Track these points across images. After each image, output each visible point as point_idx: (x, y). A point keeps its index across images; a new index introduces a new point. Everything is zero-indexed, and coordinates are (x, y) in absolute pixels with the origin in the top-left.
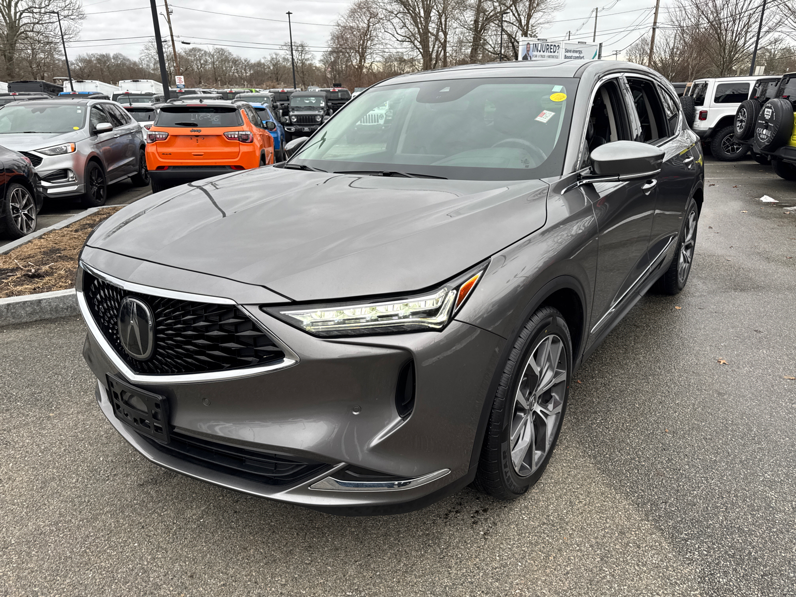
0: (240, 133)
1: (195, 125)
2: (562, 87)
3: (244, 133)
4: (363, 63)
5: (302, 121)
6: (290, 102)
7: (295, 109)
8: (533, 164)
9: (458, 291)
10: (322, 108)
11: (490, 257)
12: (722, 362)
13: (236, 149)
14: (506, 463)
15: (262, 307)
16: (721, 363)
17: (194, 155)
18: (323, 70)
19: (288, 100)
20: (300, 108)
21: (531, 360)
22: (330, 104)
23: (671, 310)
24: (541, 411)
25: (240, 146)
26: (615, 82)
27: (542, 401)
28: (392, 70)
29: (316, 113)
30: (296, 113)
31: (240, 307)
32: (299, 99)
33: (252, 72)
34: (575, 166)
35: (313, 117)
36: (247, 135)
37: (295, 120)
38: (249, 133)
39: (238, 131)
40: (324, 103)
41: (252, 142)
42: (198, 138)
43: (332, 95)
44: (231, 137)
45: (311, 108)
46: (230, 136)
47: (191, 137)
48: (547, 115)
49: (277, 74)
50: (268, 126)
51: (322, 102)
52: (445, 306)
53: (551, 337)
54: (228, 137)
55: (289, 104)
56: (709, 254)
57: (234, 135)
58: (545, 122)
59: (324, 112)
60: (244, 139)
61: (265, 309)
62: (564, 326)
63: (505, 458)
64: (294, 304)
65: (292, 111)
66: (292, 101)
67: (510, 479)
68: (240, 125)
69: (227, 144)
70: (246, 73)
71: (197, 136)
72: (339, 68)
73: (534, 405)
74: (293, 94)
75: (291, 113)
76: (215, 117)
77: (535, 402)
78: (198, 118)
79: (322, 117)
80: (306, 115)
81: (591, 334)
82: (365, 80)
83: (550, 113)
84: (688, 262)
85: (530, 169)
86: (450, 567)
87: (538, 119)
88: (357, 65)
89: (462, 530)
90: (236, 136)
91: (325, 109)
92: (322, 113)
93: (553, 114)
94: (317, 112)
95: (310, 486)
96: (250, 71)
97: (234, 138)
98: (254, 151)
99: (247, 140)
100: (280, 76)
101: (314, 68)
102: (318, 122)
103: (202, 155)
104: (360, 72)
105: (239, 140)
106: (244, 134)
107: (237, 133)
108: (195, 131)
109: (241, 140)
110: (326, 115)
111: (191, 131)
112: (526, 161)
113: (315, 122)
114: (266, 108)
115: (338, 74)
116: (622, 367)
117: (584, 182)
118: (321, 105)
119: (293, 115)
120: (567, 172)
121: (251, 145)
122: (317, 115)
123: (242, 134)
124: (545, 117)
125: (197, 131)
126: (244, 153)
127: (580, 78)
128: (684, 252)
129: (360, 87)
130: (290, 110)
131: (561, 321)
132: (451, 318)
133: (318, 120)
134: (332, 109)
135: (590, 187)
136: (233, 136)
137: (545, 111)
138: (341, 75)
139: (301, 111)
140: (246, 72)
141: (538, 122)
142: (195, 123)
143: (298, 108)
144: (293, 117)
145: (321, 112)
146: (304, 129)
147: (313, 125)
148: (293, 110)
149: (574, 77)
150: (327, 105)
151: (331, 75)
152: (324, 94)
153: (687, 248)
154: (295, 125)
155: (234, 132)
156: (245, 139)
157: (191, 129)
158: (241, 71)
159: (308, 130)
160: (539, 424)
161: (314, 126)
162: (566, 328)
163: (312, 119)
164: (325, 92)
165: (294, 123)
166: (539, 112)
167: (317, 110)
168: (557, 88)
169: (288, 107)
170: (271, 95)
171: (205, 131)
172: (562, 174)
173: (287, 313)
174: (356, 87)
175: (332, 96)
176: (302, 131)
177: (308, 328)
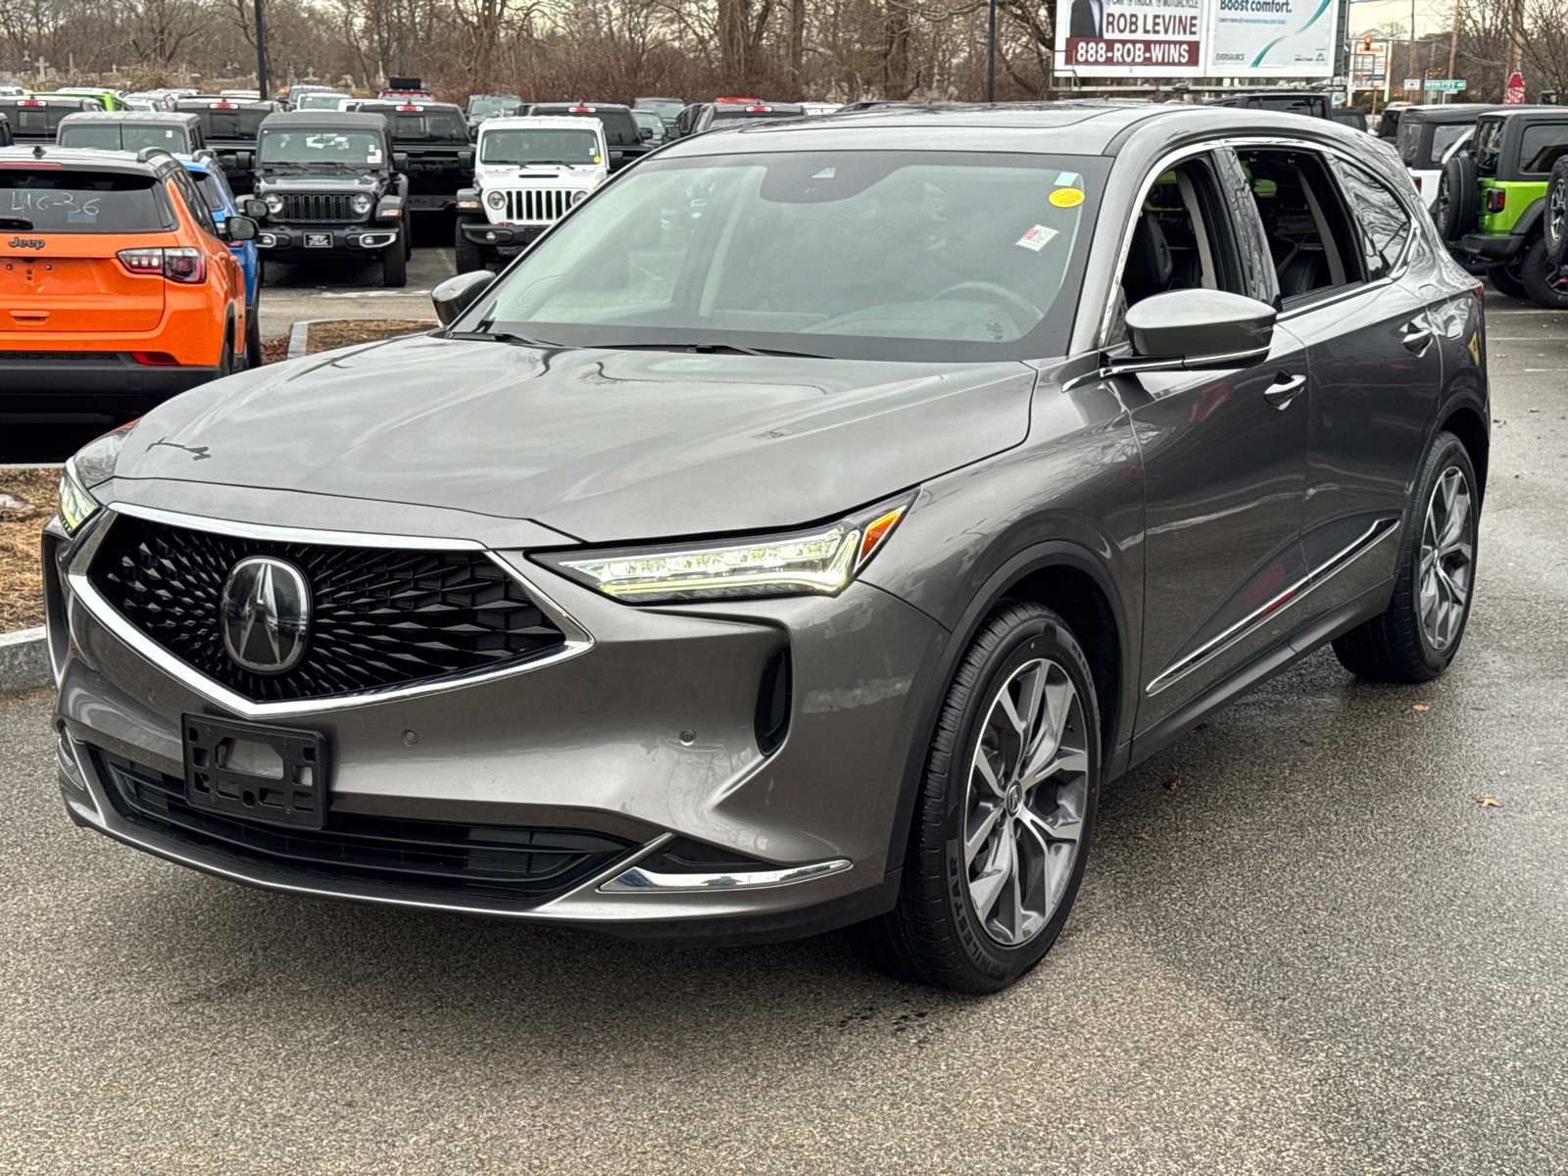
0: (169, 252)
1: (24, 226)
2: (1075, 175)
3: (178, 253)
4: (498, 7)
5: (302, 211)
6: (260, 147)
7: (278, 171)
8: (1012, 333)
9: (862, 534)
10: (374, 171)
11: (918, 484)
12: (1487, 802)
13: (153, 303)
14: (956, 886)
15: (528, 553)
16: (1485, 804)
17: (16, 318)
18: (339, 21)
19: (252, 137)
20: (296, 166)
21: (1003, 695)
22: (400, 157)
23: (1402, 712)
24: (1033, 822)
25: (167, 292)
26: (1205, 160)
27: (1036, 802)
28: (598, 29)
29: (354, 185)
30: (281, 184)
31: (491, 555)
32: (286, 137)
33: (61, 22)
34: (1097, 337)
35: (342, 200)
36: (189, 260)
37: (279, 207)
38: (194, 253)
39: (163, 248)
40: (379, 153)
41: (201, 281)
42: (35, 268)
43: (403, 123)
44: (140, 266)
45: (331, 169)
46: (135, 263)
47: (9, 261)
48: (1043, 235)
49: (162, 32)
50: (232, 230)
51: (372, 148)
52: (840, 556)
53: (1046, 663)
54: (130, 263)
55: (253, 152)
56: (1549, 597)
57: (150, 257)
58: (1037, 249)
59: (382, 181)
60: (177, 272)
61: (534, 557)
62: (1075, 648)
63: (954, 872)
64: (584, 547)
65: (265, 177)
66: (265, 141)
67: (971, 939)
68: (167, 228)
69: (124, 287)
70: (39, 23)
71: (29, 260)
72: (400, 18)
73: (1016, 806)
74: (266, 121)
75: (263, 185)
76: (89, 202)
77: (1019, 799)
78: (33, 204)
79: (375, 199)
80: (317, 194)
81: (1147, 693)
82: (508, 67)
83: (1049, 230)
84: (1457, 601)
85: (1005, 344)
86: (853, 1080)
87: (1023, 242)
88: (477, 15)
89: (875, 1038)
90: (155, 262)
91: (385, 174)
92: (373, 186)
93: (1054, 232)
94: (356, 182)
95: (598, 887)
96: (55, 18)
97: (150, 266)
98: (209, 310)
99: (187, 274)
100: (172, 41)
101: (306, 15)
102: (360, 215)
103: (45, 318)
104: (486, 40)
105: (164, 275)
106: (177, 257)
107: (159, 252)
108: (24, 244)
109: (169, 274)
110: (387, 192)
111: (12, 245)
112: (996, 328)
113: (349, 217)
114: (208, 171)
115: (398, 40)
116: (1250, 813)
117: (1116, 370)
118: (370, 160)
119: (268, 193)
120: (1079, 348)
121: (200, 290)
122: (355, 194)
123: (172, 258)
124: (1039, 238)
125: (33, 244)
126: (180, 314)
127: (1115, 157)
128: (1442, 573)
129: (486, 93)
130: (259, 173)
131: (1066, 637)
132: (853, 577)
133: (359, 210)
134: (405, 173)
135: (1129, 381)
136: (145, 262)
137: (1038, 227)
138: (411, 43)
139: (300, 177)
140: (39, 21)
141: (1021, 248)
142: (24, 219)
143: (289, 169)
144: (272, 199)
145: (371, 182)
146: (308, 238)
147: (342, 226)
148: (269, 172)
149: (1103, 155)
150: (390, 158)
151: (371, 41)
152: (379, 121)
153: (1452, 562)
154: (279, 224)
155: (148, 250)
156: (181, 273)
157: (11, 237)
158: (21, 18)
159: (324, 244)
160: (1028, 849)
161: (347, 231)
162: (1080, 656)
163: (338, 205)
164: (381, 115)
165: (275, 220)
166: (1024, 229)
167: (358, 176)
168: (1066, 178)
169: (250, 164)
170: (188, 122)
171: (57, 245)
172: (1067, 353)
173: (571, 564)
174: (474, 92)
175: (403, 129)
176: (302, 248)
177: (607, 590)
